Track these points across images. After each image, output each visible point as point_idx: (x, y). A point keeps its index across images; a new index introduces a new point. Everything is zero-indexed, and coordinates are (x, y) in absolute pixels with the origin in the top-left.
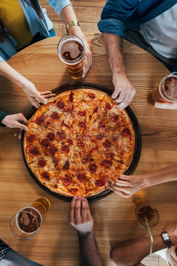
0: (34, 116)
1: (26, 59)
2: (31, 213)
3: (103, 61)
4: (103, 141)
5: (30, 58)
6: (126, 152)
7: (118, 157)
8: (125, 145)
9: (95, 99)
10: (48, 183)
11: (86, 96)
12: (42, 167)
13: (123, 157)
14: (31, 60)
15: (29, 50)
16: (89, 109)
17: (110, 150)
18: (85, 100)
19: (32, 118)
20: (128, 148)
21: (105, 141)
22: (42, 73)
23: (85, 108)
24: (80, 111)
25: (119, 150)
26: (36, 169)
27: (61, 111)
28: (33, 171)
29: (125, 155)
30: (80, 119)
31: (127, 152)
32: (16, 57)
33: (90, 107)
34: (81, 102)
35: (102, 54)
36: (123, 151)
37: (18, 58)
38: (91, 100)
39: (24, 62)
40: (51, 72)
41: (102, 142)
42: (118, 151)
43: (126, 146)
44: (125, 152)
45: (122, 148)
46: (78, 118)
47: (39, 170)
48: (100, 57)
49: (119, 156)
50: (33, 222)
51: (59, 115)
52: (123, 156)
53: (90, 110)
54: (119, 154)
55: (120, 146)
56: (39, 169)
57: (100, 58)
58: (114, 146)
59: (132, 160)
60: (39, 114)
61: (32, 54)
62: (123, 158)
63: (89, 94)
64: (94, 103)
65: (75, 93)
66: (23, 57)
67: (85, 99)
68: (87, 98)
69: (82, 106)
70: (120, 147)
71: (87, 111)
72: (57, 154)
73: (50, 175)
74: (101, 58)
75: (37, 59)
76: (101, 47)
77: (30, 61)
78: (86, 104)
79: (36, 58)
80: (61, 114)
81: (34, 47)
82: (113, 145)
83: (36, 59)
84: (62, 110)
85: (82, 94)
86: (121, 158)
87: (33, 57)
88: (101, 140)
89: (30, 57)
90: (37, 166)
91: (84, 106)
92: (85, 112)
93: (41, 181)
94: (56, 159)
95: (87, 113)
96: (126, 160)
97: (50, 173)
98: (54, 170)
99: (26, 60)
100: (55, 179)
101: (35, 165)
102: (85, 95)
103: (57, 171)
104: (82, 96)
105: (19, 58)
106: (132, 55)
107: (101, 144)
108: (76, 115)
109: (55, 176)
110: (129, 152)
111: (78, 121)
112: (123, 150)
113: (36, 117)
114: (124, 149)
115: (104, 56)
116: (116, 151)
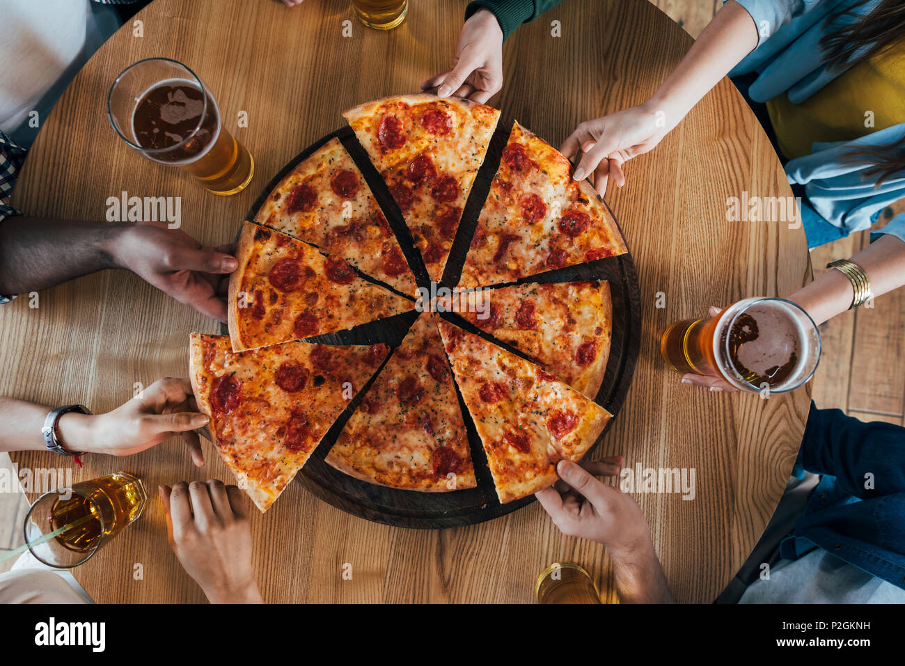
0: (532, 137)
1: (733, 143)
2: (198, 129)
3: (711, 410)
4: (424, 379)
5: (733, 156)
6: (375, 455)
7: (360, 426)
8: (399, 454)
9: (574, 364)
10: (276, 209)
11: (587, 334)
12: (332, 184)
13: (358, 444)
14: (728, 157)
15: (763, 154)
16: (539, 341)
17: (390, 401)
18: (572, 330)
19: (524, 130)
20: (390, 464)
21: (423, 384)
22: (681, 195)
23: (544, 327)
24: (537, 308)
25: (384, 433)
26: (325, 165)
27: (552, 228)
28: (318, 155)
29: (368, 450)
30: (506, 307)
31: (377, 459)
32: (741, 110)
33: (548, 346)
34: (565, 316)
35: (735, 408)
36: (379, 445)
37: (738, 116)
38: (572, 351)
39: (722, 134)
40: (681, 224)
41: (420, 376)
42: (382, 427)
43: (398, 457)
44: (375, 451)
45: (391, 445)
46: (511, 301)
47: (320, 175)
48: (727, 402)
49: (365, 429)
50: (167, 134)
51: (538, 224)
52: (362, 446)
53: (536, 345)
54: (371, 429)
55: (399, 435)
56: (326, 174)
57: (724, 402)
58: (400, 417)
59: (345, 472)
60: (538, 152)
61: (748, 163)
62: (355, 442)
63: (593, 343)
64: (560, 359)
65: (600, 295)
66: (740, 132)
67: (578, 329)
68: (579, 335)
69: (553, 318)
70: (395, 437)
71: (535, 335)
72: (378, 233)
73: (307, 214)
74: (721, 406)
75: (731, 180)
76: (763, 408)
77: (725, 156)
78: (557, 334)
79: (733, 178)
80: (540, 229)
81: (772, 172)
82: (406, 411)
83: (730, 177)
84: (557, 231)
85: (593, 318)
86: (358, 436)
87: (736, 166)
88: (426, 373)
89: (737, 157)
90: (333, 167)
91: (551, 325)
92: (529, 328)
93: (283, 184)
94: (362, 233)
95: (526, 333)
96: (347, 454)
97: (312, 214)
98: (325, 225)
99: (728, 140)
100: (293, 233)
101: (338, 159)
102: (590, 328)
103: (323, 236)
104: (586, 320)
105: (735, 117)
106: (728, 515)
107: (413, 370)
108: (520, 295)
109: (304, 231)
110: (373, 466)
111: (498, 301)
112: (384, 448)
113: (528, 145)
114: (388, 448)
115: (728, 414)
116: (383, 423)
